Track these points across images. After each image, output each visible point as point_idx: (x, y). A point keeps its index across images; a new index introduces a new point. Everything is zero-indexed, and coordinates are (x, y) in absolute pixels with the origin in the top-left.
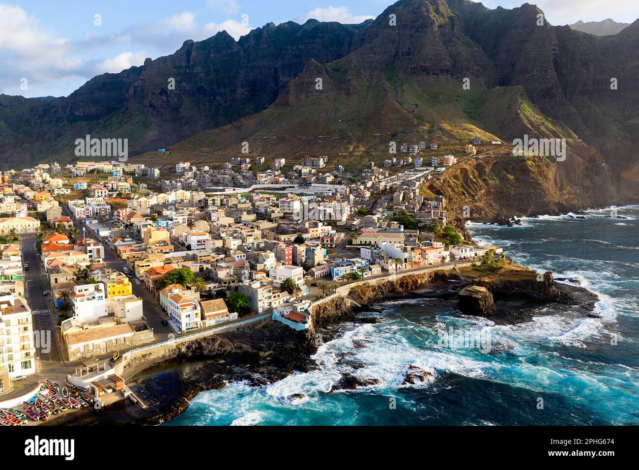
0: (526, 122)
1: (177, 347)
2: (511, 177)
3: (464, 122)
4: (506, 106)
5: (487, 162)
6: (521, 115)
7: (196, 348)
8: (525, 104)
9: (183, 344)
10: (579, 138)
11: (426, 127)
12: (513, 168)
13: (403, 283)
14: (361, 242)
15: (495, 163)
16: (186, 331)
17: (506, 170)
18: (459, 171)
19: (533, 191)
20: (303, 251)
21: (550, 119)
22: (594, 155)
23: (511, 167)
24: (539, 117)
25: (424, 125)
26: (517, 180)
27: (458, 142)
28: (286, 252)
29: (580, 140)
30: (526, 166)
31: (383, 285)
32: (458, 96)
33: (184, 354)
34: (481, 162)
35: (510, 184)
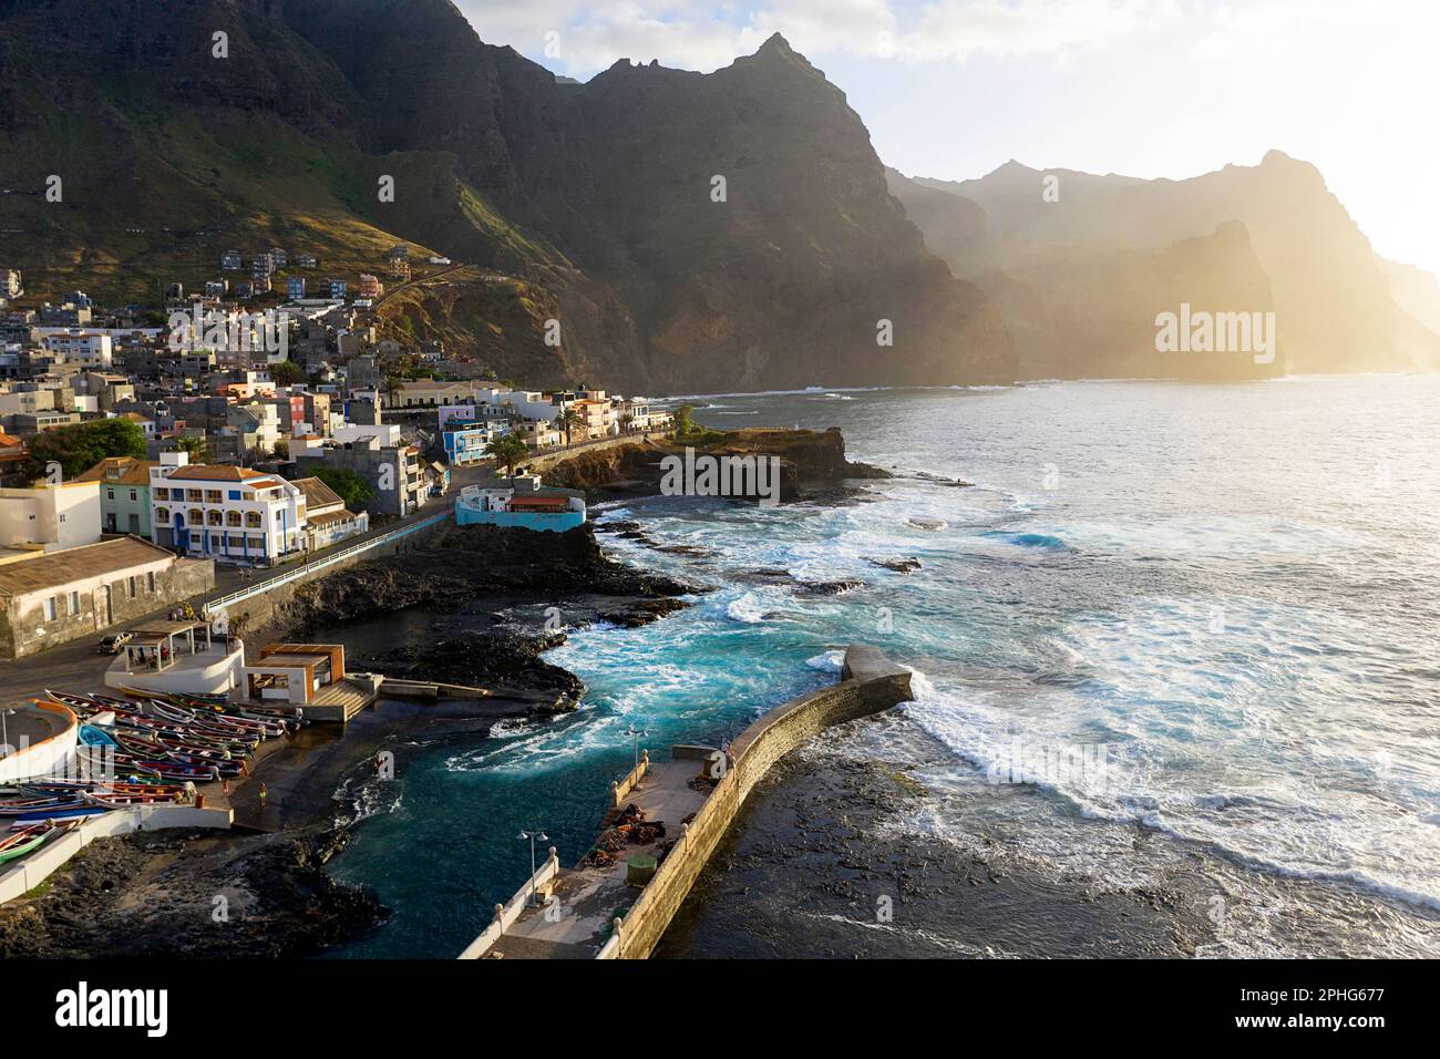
0: (476, 223)
1: (296, 594)
2: (498, 330)
3: (347, 218)
4: (430, 190)
5: (445, 297)
6: (467, 213)
7: (347, 595)
8: (467, 192)
9: (310, 585)
10: (575, 267)
11: (263, 221)
12: (496, 311)
13: (585, 467)
14: (410, 401)
15: (460, 299)
16: (278, 560)
17: (481, 314)
18: (401, 308)
19: (540, 358)
20: (325, 408)
21: (518, 227)
22: (612, 298)
23: (492, 308)
24: (497, 220)
25: (258, 217)
26: (506, 334)
27: (355, 255)
28: (294, 408)
29: (578, 271)
30: (521, 307)
31: (555, 470)
32: (312, 163)
33: (321, 614)
34: (432, 294)
35: (497, 344)
